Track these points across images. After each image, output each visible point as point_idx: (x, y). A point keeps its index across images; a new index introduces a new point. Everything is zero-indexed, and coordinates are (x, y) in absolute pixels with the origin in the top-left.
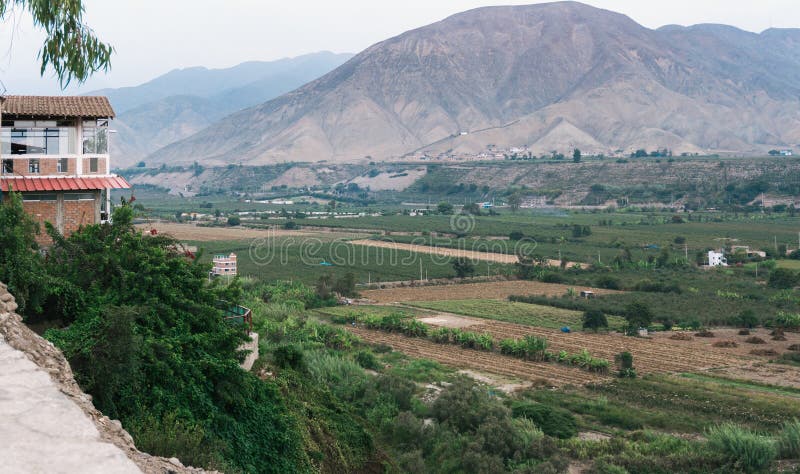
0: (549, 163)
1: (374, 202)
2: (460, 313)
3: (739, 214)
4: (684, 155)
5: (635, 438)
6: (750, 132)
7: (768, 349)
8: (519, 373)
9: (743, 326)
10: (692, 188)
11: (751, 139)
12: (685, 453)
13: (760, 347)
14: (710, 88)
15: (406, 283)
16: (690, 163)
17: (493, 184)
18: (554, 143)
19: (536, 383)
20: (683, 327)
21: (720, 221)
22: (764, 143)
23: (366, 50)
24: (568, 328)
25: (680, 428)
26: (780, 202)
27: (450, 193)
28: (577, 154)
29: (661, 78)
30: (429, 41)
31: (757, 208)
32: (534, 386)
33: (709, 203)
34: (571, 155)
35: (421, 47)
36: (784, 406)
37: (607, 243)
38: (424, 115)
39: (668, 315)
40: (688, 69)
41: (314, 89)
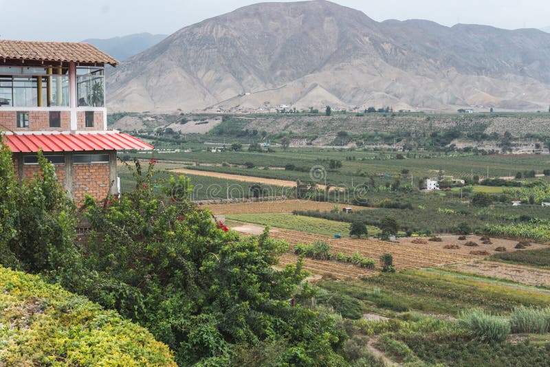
0: (309, 115)
1: (185, 142)
2: (260, 224)
3: (441, 153)
4: (401, 111)
5: (405, 318)
6: (445, 96)
7: (482, 250)
8: (310, 268)
9: (460, 234)
10: (408, 134)
11: (445, 102)
12: (444, 330)
13: (475, 249)
14: (418, 65)
15: (217, 201)
16: (407, 117)
17: (269, 130)
18: (311, 101)
19: (324, 276)
20: (420, 234)
21: (429, 158)
22: (454, 104)
23: (177, 32)
24: (339, 235)
25: (435, 310)
26: (468, 145)
27: (239, 136)
28: (328, 109)
29: (385, 57)
30: (222, 27)
31: (452, 149)
32: (323, 278)
33: (420, 145)
34: (324, 110)
35: (217, 30)
36: (504, 293)
37: (355, 172)
38: (219, 80)
39: (408, 226)
40: (404, 52)
41: (140, 60)
